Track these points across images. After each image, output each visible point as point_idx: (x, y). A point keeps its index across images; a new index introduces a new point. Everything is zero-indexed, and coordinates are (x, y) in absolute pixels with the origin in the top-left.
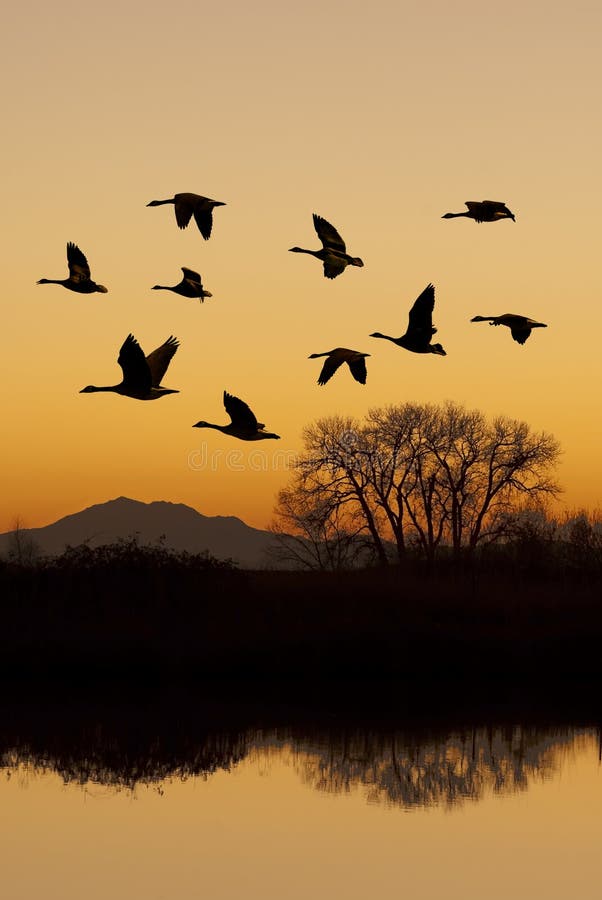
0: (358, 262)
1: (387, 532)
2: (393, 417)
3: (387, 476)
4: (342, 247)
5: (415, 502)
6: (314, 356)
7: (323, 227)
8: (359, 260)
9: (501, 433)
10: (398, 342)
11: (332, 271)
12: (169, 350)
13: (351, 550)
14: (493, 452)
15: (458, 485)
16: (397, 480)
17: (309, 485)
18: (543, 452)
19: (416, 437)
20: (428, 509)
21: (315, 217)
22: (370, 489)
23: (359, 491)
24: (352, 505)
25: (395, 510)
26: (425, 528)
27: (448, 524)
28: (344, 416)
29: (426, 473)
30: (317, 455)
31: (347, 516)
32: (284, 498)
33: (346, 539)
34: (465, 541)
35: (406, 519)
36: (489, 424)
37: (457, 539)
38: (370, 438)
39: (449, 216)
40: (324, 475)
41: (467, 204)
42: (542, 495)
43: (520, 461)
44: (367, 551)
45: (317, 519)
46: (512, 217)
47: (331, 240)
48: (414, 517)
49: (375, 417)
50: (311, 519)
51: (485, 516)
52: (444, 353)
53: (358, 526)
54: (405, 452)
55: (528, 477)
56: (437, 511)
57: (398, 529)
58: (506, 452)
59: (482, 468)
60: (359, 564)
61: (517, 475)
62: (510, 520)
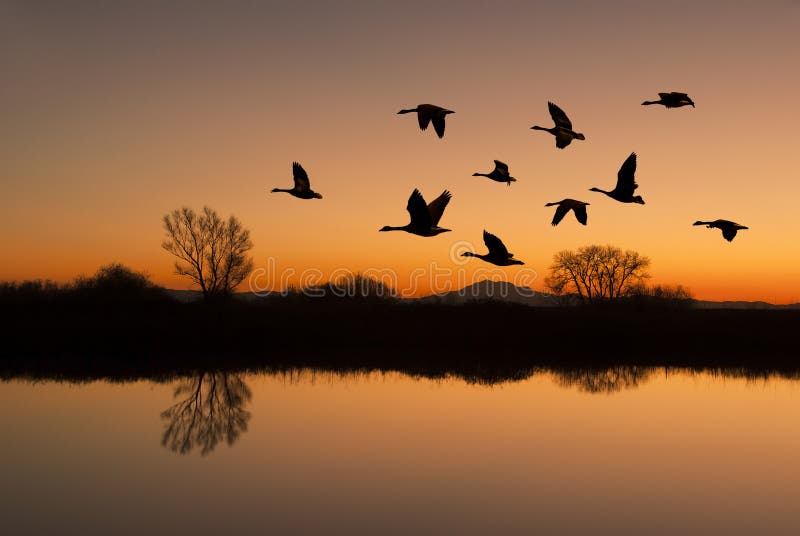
0: (581, 137)
1: (585, 293)
2: (588, 250)
3: (585, 272)
4: (569, 126)
5: (596, 282)
6: (549, 205)
7: (555, 111)
8: (581, 135)
9: (628, 256)
10: (610, 194)
11: (562, 143)
12: (444, 199)
13: (571, 300)
14: (625, 264)
15: (612, 275)
16: (589, 273)
17: (556, 275)
18: (644, 263)
19: (596, 258)
20: (600, 284)
21: (549, 104)
22: (579, 277)
23: (575, 278)
24: (572, 283)
25: (588, 283)
26: (599, 291)
27: (608, 290)
28: (569, 250)
29: (600, 271)
30: (559, 264)
31: (570, 287)
32: (547, 280)
33: (569, 295)
34: (615, 295)
35: (592, 288)
36: (624, 253)
37: (611, 294)
38: (579, 258)
39: (646, 103)
40: (562, 272)
41: (660, 94)
42: (643, 279)
43: (635, 266)
44: (578, 300)
45: (558, 288)
46: (692, 104)
47: (562, 121)
48: (595, 287)
49: (580, 250)
50: (556, 288)
51: (622, 287)
52: (643, 203)
53: (574, 290)
54: (592, 263)
55: (638, 272)
56: (604, 285)
57: (589, 292)
58: (630, 263)
59: (621, 269)
60: (575, 304)
61: (634, 271)
62: (631, 288)
